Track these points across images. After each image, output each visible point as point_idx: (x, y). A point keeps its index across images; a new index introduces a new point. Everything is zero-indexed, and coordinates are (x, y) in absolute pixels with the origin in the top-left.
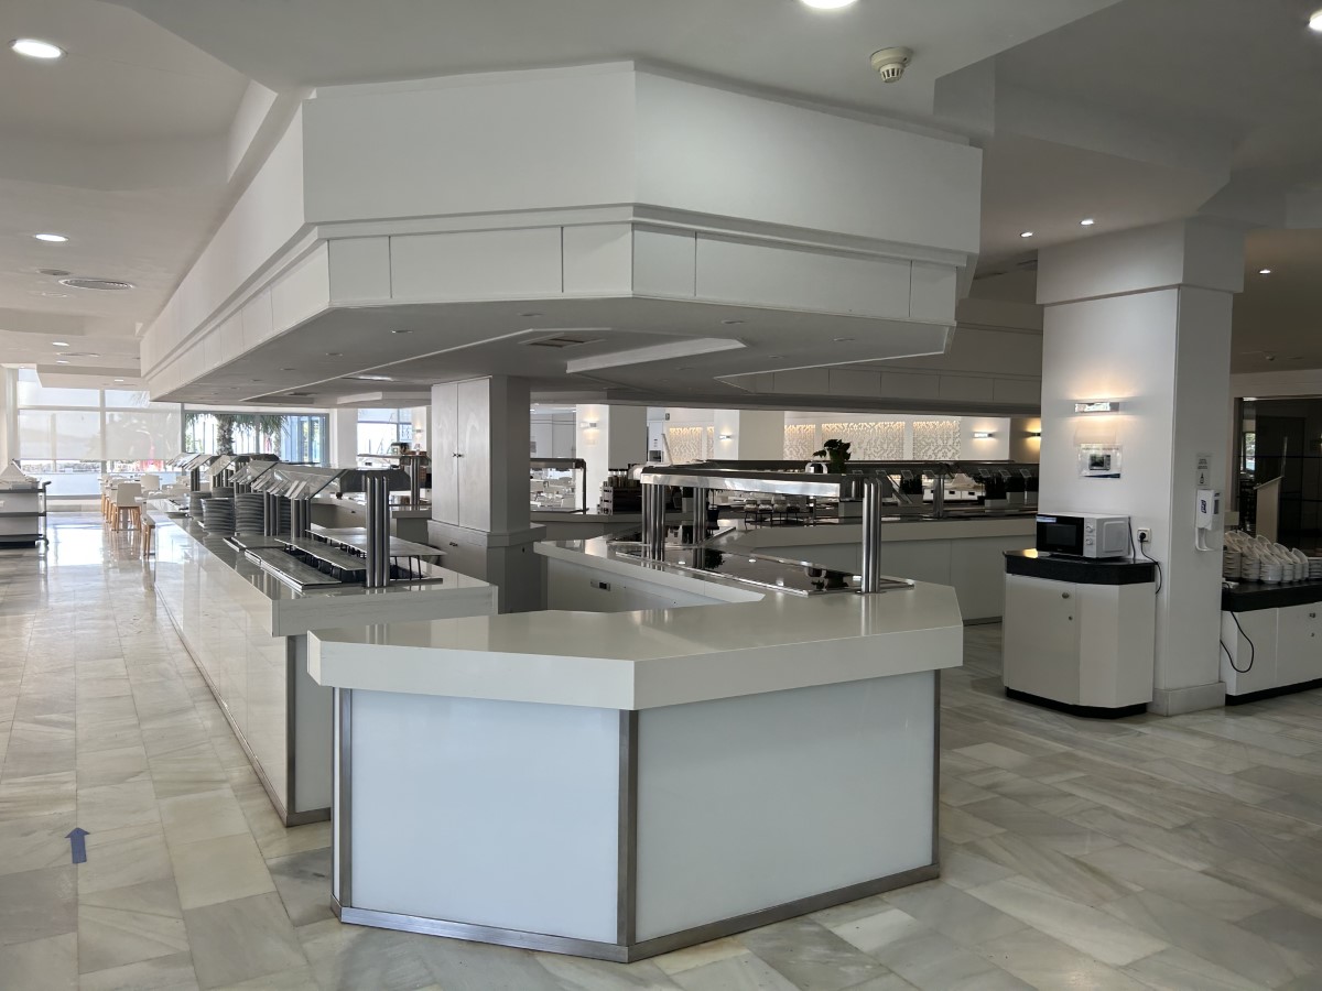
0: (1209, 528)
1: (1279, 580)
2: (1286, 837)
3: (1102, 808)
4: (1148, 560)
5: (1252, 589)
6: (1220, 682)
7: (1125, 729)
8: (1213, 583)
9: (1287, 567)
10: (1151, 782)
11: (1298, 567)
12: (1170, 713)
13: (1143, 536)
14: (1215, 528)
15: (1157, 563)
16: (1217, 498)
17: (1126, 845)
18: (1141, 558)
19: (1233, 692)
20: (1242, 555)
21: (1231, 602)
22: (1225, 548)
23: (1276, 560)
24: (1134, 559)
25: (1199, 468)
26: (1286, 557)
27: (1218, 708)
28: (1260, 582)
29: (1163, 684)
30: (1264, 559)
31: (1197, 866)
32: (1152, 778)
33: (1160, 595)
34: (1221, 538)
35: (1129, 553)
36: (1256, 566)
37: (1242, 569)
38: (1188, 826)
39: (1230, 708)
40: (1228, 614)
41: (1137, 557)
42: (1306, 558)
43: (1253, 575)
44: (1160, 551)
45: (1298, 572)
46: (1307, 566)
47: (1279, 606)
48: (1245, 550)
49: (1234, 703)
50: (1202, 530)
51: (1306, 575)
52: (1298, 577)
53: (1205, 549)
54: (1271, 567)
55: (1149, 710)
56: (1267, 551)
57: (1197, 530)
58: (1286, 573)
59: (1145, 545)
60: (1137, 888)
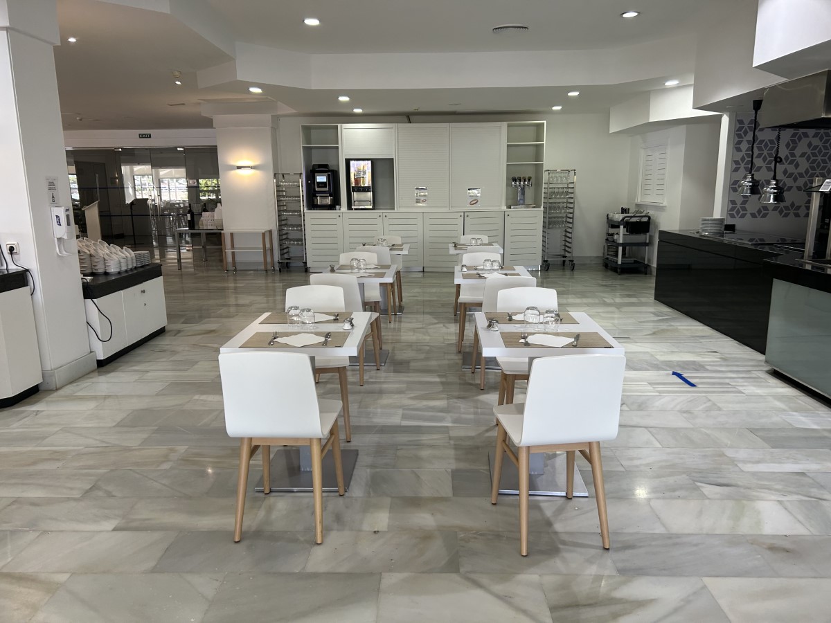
0: (65, 237)
1: (118, 270)
2: (166, 466)
3: (16, 501)
4: (20, 269)
5: (102, 280)
6: (91, 352)
7: (23, 412)
8: (75, 281)
9: (122, 261)
10: (56, 456)
11: (129, 259)
12: (58, 387)
13: (11, 249)
14: (70, 237)
15: (27, 270)
16: (68, 213)
17: (45, 532)
18: (13, 268)
19: (102, 357)
20: (91, 256)
21: (90, 292)
22: (79, 252)
23: (114, 256)
24: (7, 270)
25: (50, 189)
26: (121, 254)
27: (93, 371)
28: (106, 274)
29: (49, 366)
30: (106, 257)
31: (109, 525)
32: (55, 452)
33: (35, 295)
34: (75, 244)
35: (2, 265)
36: (102, 262)
37: (93, 266)
38: (94, 488)
39: (101, 369)
40: (89, 301)
41: (10, 267)
42: (133, 253)
43: (100, 269)
44: (28, 259)
45: (130, 262)
46: (134, 258)
47: (122, 289)
48: (92, 252)
49: (103, 365)
50: (59, 239)
51: (135, 265)
52: (130, 267)
53: (65, 254)
54: (112, 262)
55: (41, 388)
56: (107, 251)
57: (56, 239)
58: (122, 264)
59: (14, 256)
60: (63, 578)
